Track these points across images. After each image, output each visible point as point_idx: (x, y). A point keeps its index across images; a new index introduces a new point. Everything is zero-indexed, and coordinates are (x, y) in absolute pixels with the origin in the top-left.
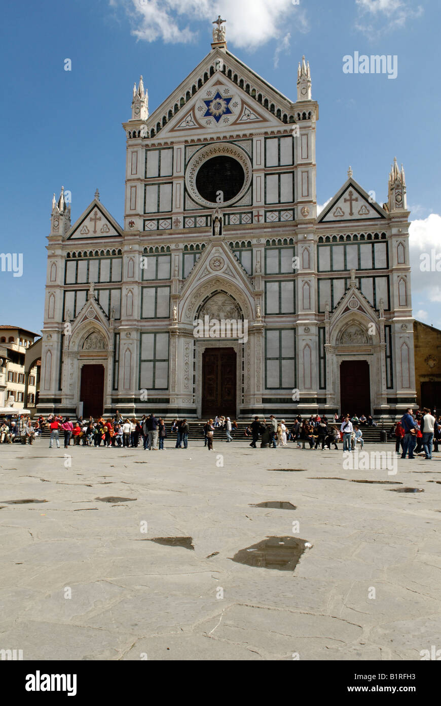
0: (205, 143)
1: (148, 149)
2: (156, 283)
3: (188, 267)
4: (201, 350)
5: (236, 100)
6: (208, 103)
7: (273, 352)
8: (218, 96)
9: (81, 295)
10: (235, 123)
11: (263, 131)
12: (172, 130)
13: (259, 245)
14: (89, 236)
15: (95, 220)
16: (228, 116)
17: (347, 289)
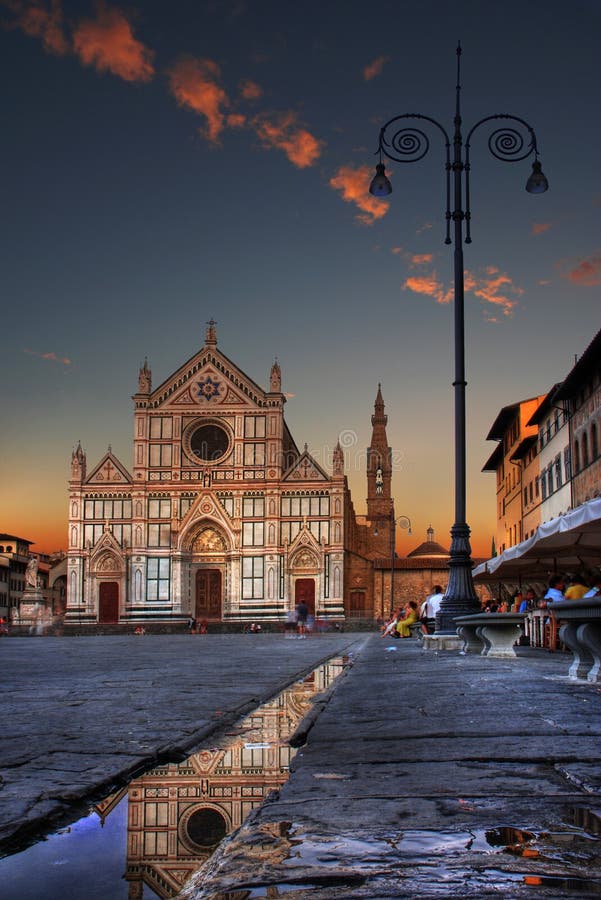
0: (198, 416)
1: (151, 416)
2: (160, 521)
3: (185, 510)
4: (194, 570)
5: (224, 385)
6: (201, 385)
7: (248, 573)
8: (209, 380)
9: (99, 529)
10: (222, 403)
11: (243, 411)
12: (172, 404)
13: (238, 496)
14: (104, 481)
15: (109, 469)
16: (217, 397)
17: (301, 530)
